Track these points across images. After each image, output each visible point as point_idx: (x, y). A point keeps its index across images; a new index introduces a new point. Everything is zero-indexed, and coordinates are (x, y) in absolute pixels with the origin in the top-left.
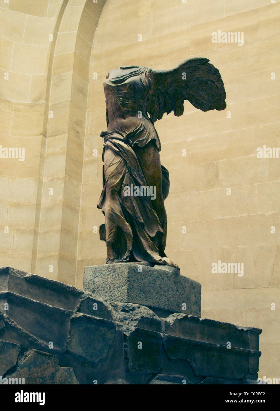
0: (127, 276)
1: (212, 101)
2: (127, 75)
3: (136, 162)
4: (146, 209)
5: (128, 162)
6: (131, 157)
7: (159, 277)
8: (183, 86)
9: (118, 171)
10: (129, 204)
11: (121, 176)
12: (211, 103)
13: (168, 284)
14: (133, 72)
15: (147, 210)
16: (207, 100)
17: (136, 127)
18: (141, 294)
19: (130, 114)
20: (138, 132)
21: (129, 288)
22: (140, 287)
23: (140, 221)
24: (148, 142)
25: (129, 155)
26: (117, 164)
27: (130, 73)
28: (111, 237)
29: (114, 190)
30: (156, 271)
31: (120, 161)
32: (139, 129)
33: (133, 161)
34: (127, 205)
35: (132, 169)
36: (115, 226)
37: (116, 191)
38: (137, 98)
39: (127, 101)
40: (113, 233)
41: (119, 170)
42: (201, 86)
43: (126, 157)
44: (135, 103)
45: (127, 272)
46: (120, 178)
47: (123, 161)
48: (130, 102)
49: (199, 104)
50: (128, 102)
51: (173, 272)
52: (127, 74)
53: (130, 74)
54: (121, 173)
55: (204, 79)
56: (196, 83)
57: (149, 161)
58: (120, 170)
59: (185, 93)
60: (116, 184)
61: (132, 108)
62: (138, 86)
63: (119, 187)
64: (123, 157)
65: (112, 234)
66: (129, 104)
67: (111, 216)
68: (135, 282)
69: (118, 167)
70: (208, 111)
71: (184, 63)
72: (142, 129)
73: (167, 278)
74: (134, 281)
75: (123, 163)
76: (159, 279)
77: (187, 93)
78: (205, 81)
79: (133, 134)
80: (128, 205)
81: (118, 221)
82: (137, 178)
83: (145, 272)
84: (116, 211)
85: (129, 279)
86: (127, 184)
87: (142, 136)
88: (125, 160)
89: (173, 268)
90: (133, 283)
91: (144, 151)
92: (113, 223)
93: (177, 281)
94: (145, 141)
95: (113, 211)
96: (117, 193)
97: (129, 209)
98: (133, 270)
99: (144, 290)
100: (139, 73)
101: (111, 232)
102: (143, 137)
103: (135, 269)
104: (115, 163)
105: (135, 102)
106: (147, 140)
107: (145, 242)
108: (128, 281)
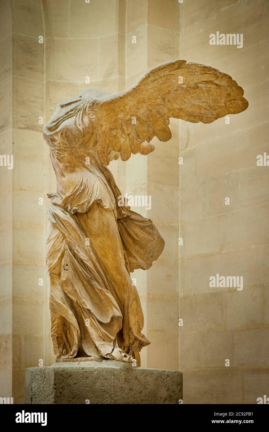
0: (53, 383)
1: (216, 107)
2: (62, 117)
3: (76, 234)
4: (95, 291)
5: (66, 235)
6: (70, 228)
7: (100, 377)
8: (159, 103)
9: (56, 249)
10: (71, 288)
11: (59, 255)
12: (215, 110)
13: (115, 384)
14: (69, 112)
15: (97, 290)
16: (208, 108)
17: (75, 188)
18: (74, 401)
19: (68, 170)
20: (78, 193)
21: (56, 397)
22: (72, 393)
23: (86, 307)
24: (90, 205)
25: (67, 226)
26: (54, 240)
27: (66, 114)
28: (53, 330)
29: (52, 273)
30: (95, 370)
31: (57, 235)
32: (78, 189)
33: (73, 233)
34: (68, 290)
35: (73, 243)
36: (57, 317)
37: (55, 274)
38: (74, 147)
39: (62, 153)
40: (56, 325)
41: (56, 247)
42: (188, 94)
43: (64, 228)
44: (72, 156)
45: (54, 378)
46: (58, 258)
47: (61, 235)
48: (66, 155)
49: (195, 117)
50: (64, 154)
51: (122, 368)
52: (62, 115)
53: (66, 116)
54: (59, 251)
55: (191, 83)
56: (179, 92)
57: (94, 229)
58: (58, 247)
59: (166, 110)
60: (54, 266)
61: (69, 162)
62: (71, 133)
63: (58, 268)
64: (61, 230)
65: (55, 327)
66: (65, 158)
67: (51, 305)
68: (65, 388)
69: (55, 244)
70: (214, 122)
71: (145, 77)
72: (82, 188)
73: (113, 377)
74: (62, 388)
75: (61, 237)
76: (99, 380)
77: (168, 109)
78: (193, 85)
79: (72, 197)
80: (70, 290)
81: (59, 311)
82: (79, 254)
83: (78, 375)
84: (56, 299)
85: (55, 387)
86: (66, 264)
87: (83, 197)
88: (64, 233)
89: (123, 363)
90: (61, 390)
91: (88, 217)
92: (54, 314)
93: (130, 378)
94: (86, 205)
95: (53, 299)
96: (56, 276)
97: (71, 294)
98: (61, 375)
99: (78, 397)
100: (74, 113)
101: (53, 324)
102: (84, 200)
103: (63, 373)
104: (52, 239)
105: (72, 154)
106: (89, 203)
107: (95, 331)
108: (55, 389)
